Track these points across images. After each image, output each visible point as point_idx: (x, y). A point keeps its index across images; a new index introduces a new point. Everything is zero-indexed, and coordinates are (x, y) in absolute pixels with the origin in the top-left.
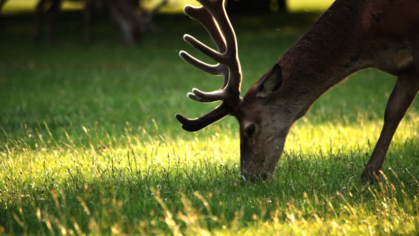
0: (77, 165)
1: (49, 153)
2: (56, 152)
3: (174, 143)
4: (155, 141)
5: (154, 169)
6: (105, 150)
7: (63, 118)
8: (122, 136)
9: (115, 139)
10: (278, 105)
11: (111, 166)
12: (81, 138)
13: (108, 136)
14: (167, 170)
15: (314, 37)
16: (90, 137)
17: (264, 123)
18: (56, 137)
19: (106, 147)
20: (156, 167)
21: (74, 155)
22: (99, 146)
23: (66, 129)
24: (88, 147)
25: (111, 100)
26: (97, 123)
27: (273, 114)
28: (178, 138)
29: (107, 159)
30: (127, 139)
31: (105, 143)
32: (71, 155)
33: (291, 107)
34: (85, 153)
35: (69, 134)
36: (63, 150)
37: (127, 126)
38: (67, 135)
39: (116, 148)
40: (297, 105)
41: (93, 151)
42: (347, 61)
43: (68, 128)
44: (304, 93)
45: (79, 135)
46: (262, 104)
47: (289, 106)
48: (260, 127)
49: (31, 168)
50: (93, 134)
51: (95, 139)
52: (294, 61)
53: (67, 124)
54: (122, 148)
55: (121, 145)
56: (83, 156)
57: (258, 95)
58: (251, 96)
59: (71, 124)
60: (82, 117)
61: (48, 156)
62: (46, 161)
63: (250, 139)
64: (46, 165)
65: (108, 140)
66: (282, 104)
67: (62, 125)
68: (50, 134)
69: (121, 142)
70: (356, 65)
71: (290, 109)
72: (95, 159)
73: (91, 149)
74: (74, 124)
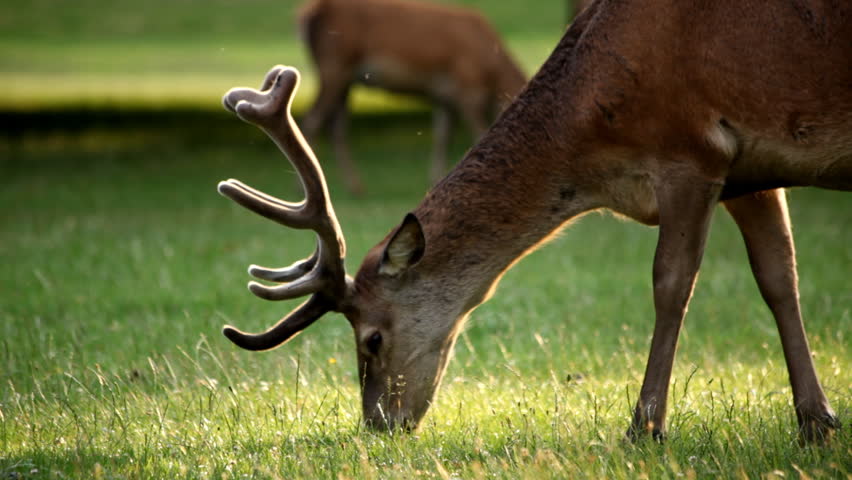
0: (524, 411)
1: (468, 386)
2: (481, 386)
3: (722, 370)
4: (683, 366)
5: (681, 422)
6: (579, 382)
7: (496, 316)
8: (615, 354)
9: (600, 361)
10: (425, 289)
11: (593, 416)
12: (531, 357)
13: (585, 353)
14: (708, 426)
15: (491, 153)
16: (550, 355)
17: (399, 326)
18: (482, 354)
19: (582, 375)
20: (685, 419)
21: (517, 391)
22: (567, 373)
23: (503, 340)
24: (546, 374)
25: (590, 279)
26: (563, 326)
27: (415, 307)
28: (730, 360)
29: (584, 402)
30: (624, 361)
31: (580, 367)
32: (512, 391)
33: (451, 291)
34: (539, 388)
35: (509, 350)
36: (497, 381)
37: (623, 333)
38: (504, 350)
39: (602, 377)
40: (461, 286)
41: (556, 384)
42: (554, 199)
43: (507, 337)
44: (473, 263)
45: (527, 351)
46: (391, 290)
47: (446, 289)
48: (393, 335)
49: (435, 418)
50: (555, 349)
51: (559, 360)
52: (452, 201)
53: (505, 329)
54: (615, 379)
55: (611, 373)
56: (536, 394)
57: (382, 271)
58: (369, 274)
59: (512, 329)
60: (534, 315)
61: (467, 394)
62: (463, 403)
63: (375, 359)
64: (462, 412)
65: (585, 361)
66: (430, 285)
67: (494, 331)
68: (471, 349)
69: (613, 364)
70: (573, 205)
71: (448, 294)
72: (559, 399)
73: (552, 380)
74: (518, 329)
